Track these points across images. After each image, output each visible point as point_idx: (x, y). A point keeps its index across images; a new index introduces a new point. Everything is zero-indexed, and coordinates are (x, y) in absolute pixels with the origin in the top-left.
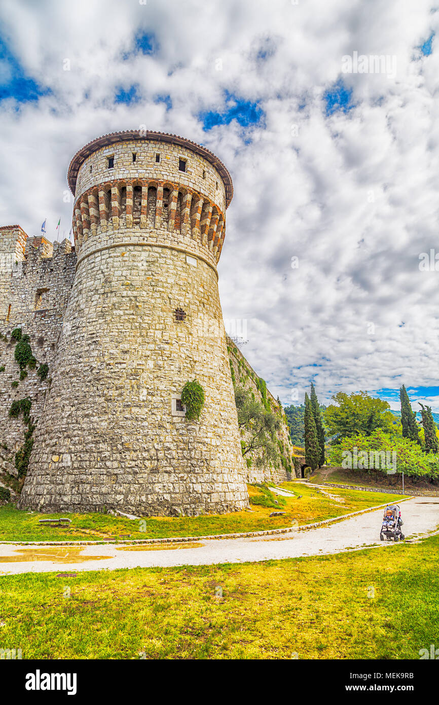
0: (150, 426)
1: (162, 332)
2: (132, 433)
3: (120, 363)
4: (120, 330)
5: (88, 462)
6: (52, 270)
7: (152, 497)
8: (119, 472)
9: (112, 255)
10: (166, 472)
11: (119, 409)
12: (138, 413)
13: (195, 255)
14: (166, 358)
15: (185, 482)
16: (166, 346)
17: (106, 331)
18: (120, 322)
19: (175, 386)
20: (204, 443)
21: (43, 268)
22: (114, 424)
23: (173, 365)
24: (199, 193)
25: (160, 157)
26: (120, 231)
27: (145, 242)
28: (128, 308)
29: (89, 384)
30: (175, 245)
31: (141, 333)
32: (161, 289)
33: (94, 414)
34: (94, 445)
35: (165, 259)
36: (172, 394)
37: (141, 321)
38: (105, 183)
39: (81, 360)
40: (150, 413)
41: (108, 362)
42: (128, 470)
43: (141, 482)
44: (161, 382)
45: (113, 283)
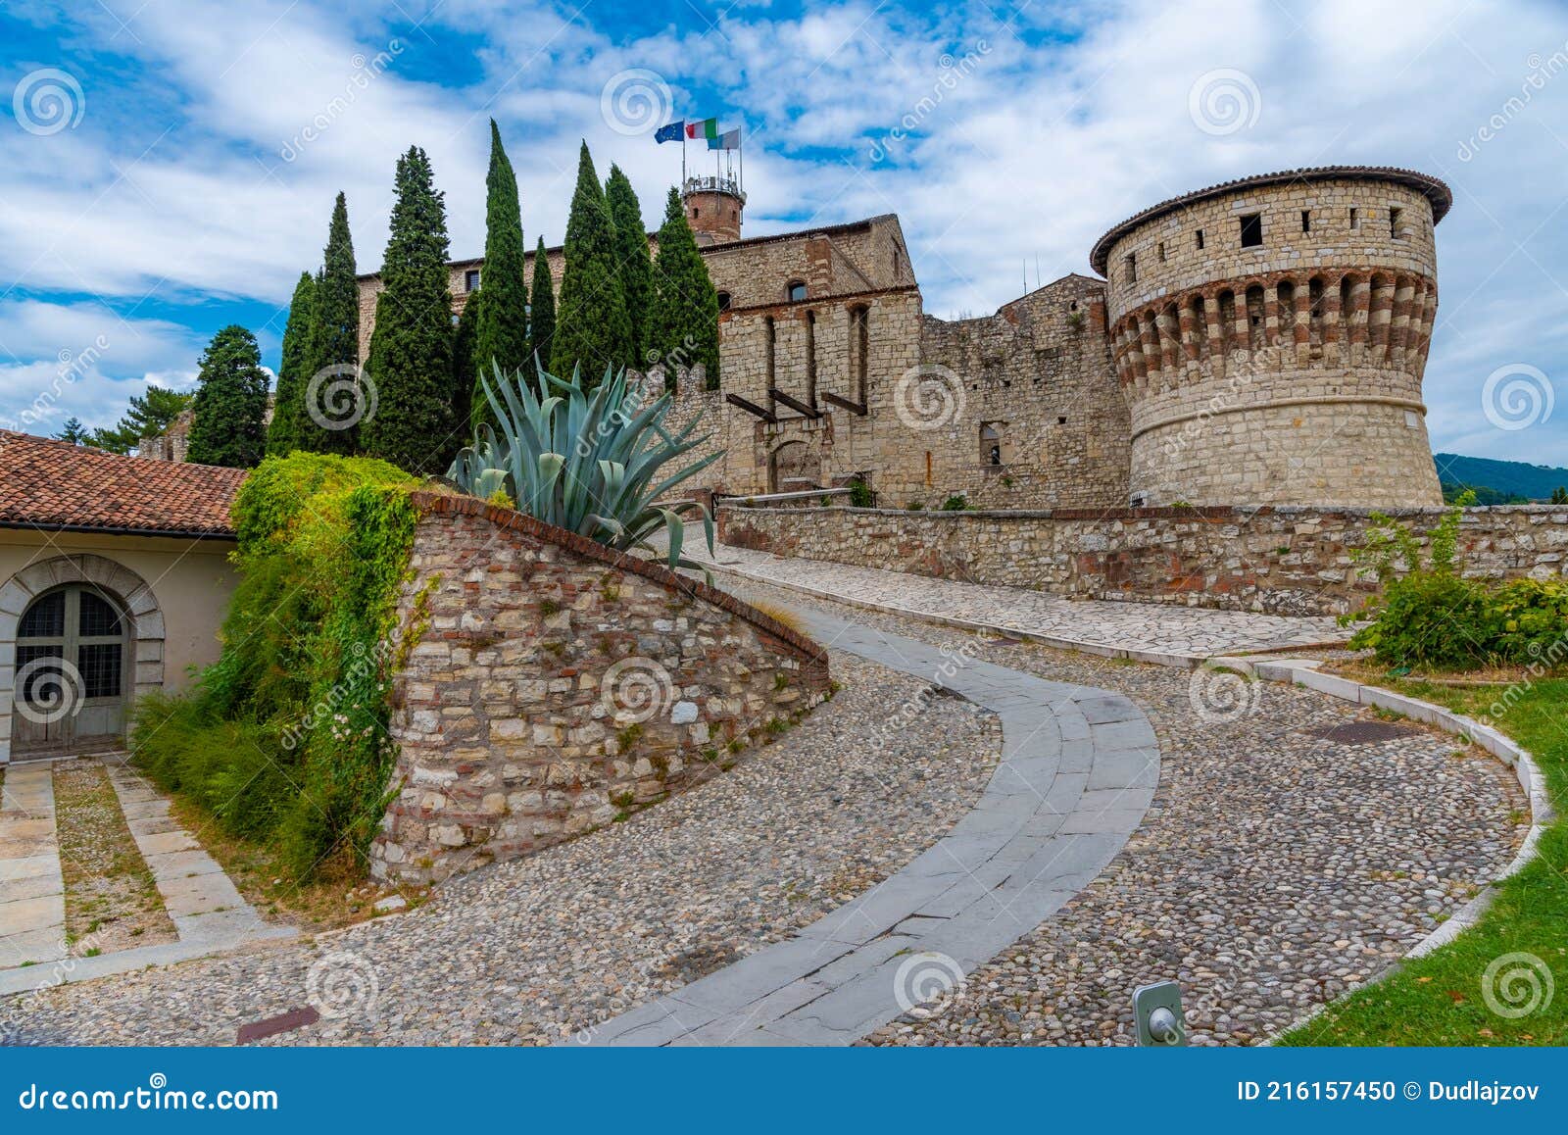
6: (1008, 384)
13: (1414, 407)
21: (988, 380)
25: (1358, 215)
26: (1285, 375)
30: (1387, 395)
32: (1382, 491)
35: (1374, 427)
38: (1248, 277)
45: (1290, 482)
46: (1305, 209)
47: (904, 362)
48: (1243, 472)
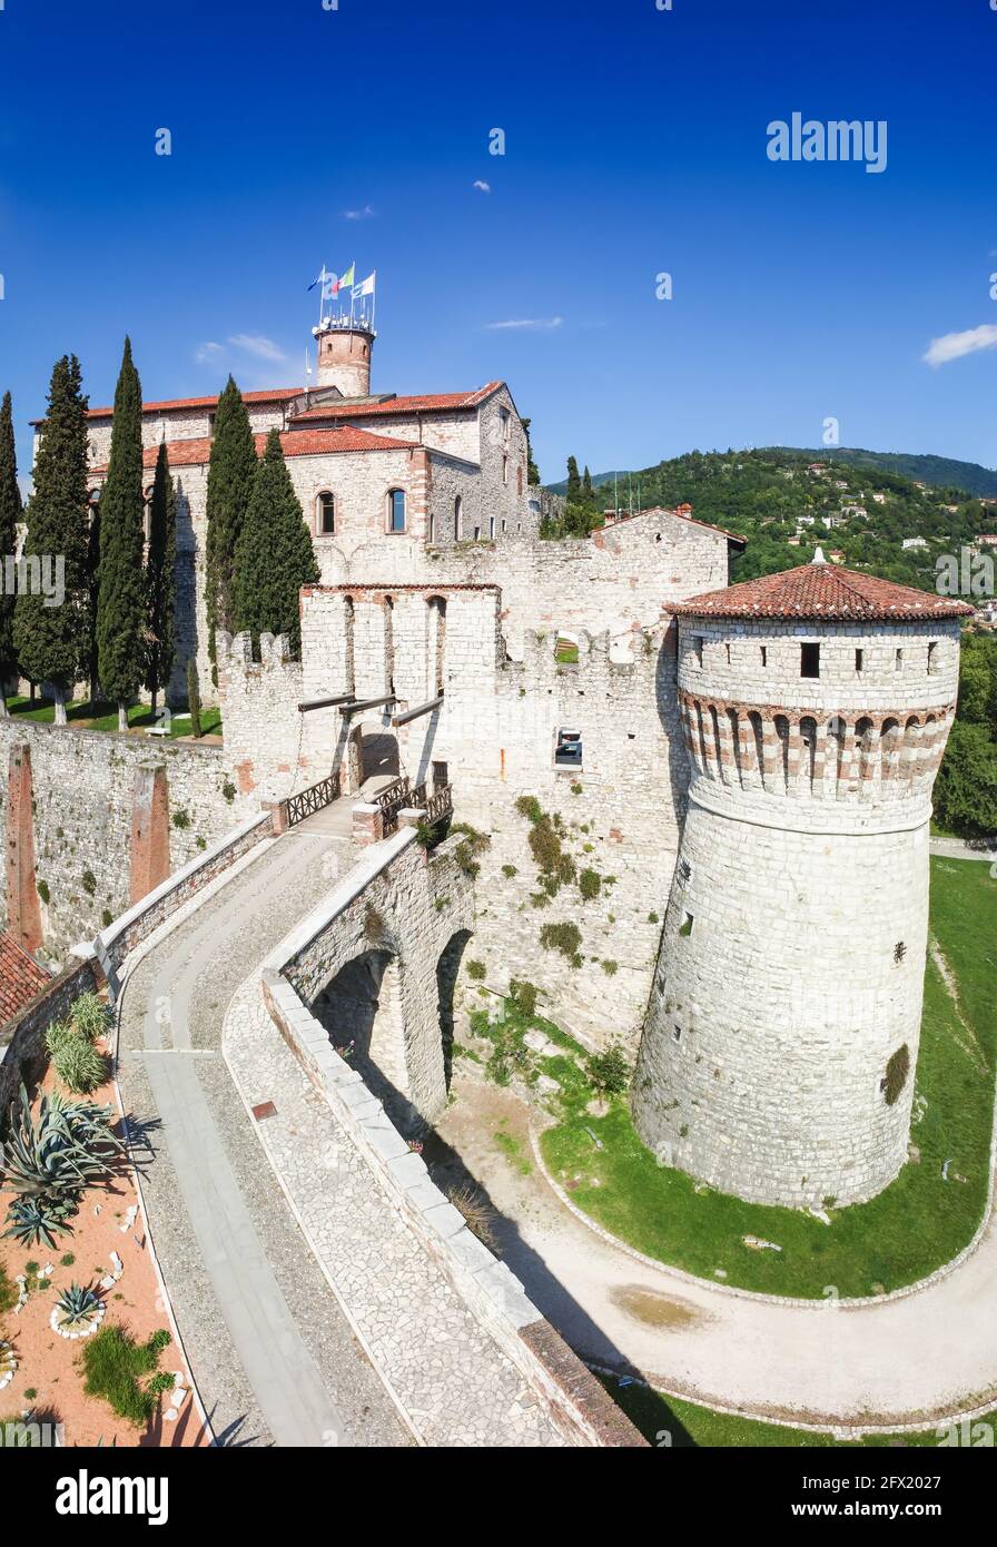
6: (581, 694)
9: (808, 848)
21: (563, 687)
25: (903, 656)
26: (825, 804)
27: (864, 830)
29: (775, 1063)
38: (803, 710)
39: (760, 1023)
45: (812, 907)
46: (859, 647)
47: (481, 660)
48: (776, 889)
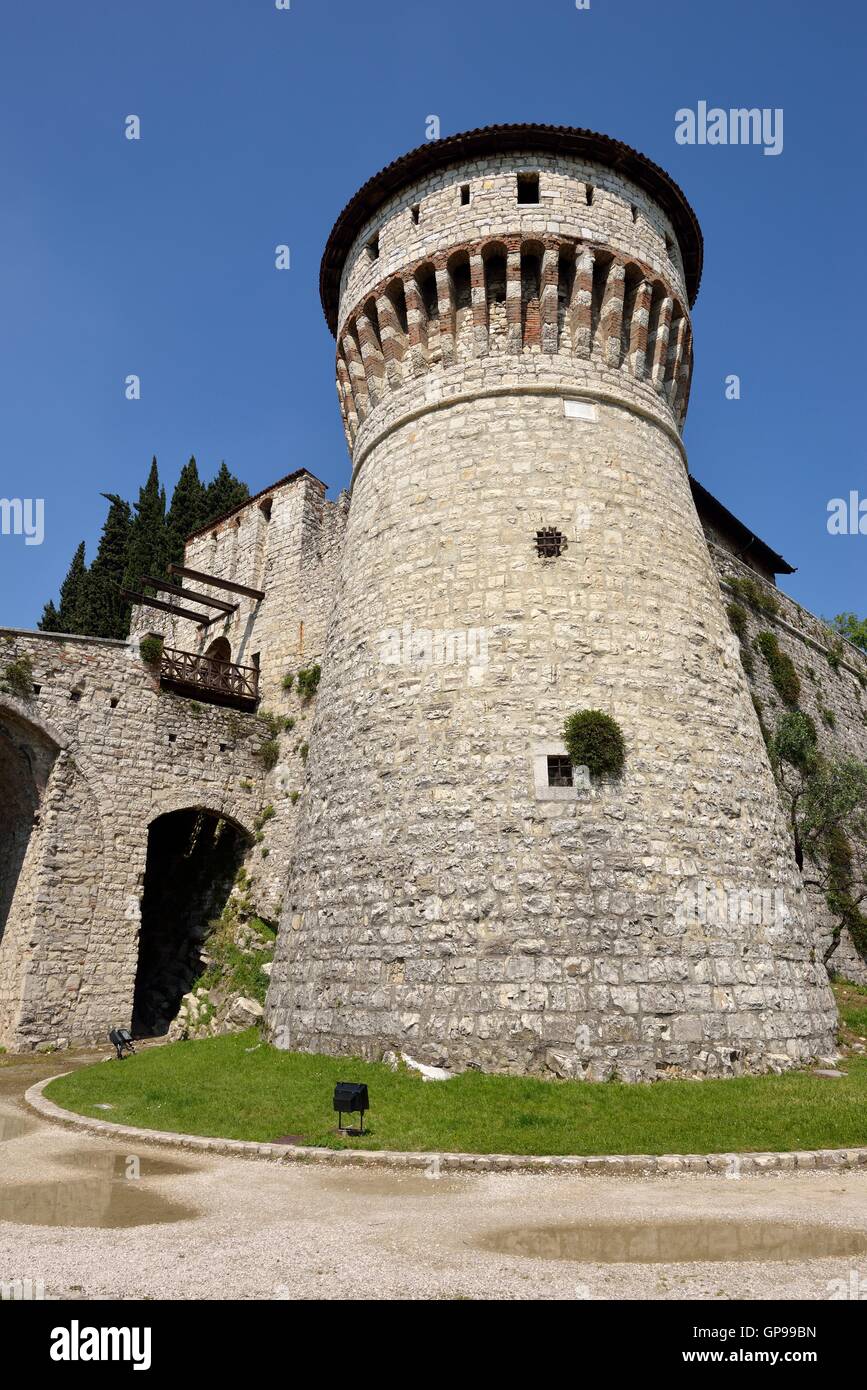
0: (478, 832)
1: (504, 593)
2: (435, 853)
3: (409, 684)
4: (407, 609)
5: (345, 929)
7: (491, 1021)
8: (408, 953)
9: (392, 447)
10: (527, 952)
11: (408, 795)
12: (450, 801)
13: (586, 394)
14: (515, 655)
15: (583, 982)
16: (515, 625)
17: (380, 616)
18: (406, 590)
19: (542, 723)
20: (641, 871)
22: (395, 832)
23: (533, 670)
24: (579, 241)
25: (471, 190)
27: (456, 395)
28: (422, 553)
30: (530, 382)
31: (451, 605)
32: (498, 492)
33: (358, 811)
34: (355, 887)
35: (503, 421)
36: (534, 745)
37: (452, 577)
38: (366, 297)
40: (479, 798)
41: (385, 686)
42: (429, 947)
43: (462, 979)
44: (504, 716)
